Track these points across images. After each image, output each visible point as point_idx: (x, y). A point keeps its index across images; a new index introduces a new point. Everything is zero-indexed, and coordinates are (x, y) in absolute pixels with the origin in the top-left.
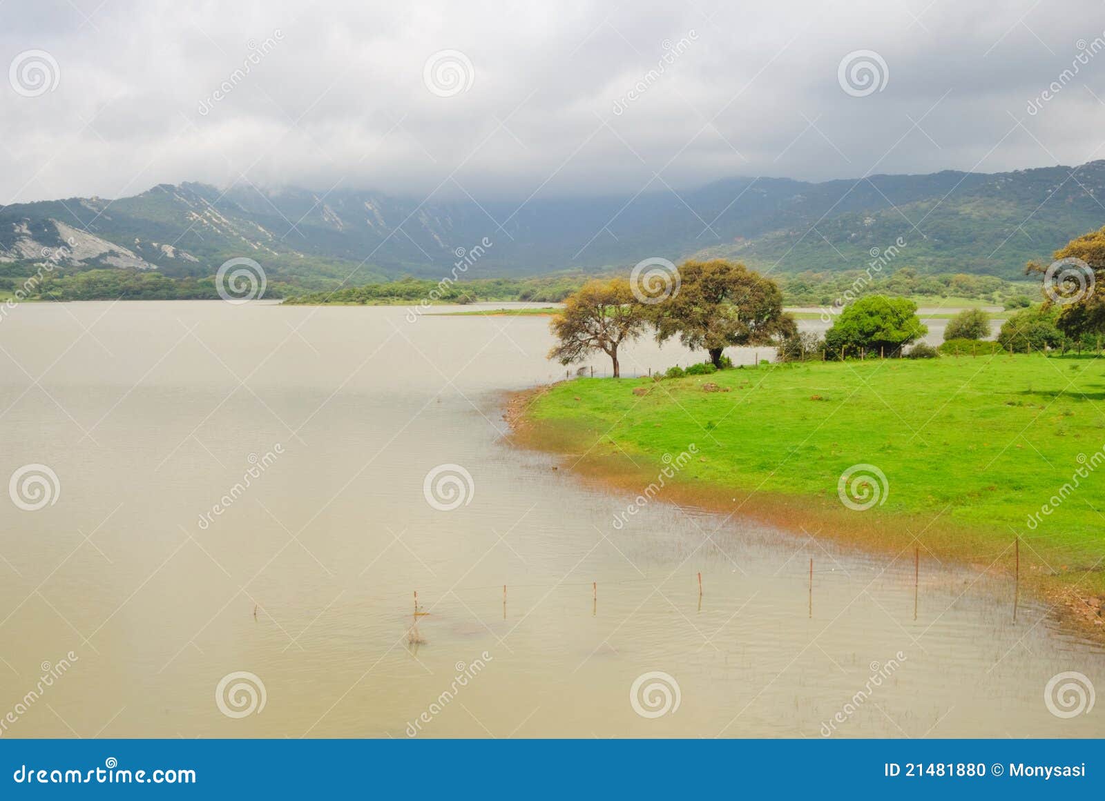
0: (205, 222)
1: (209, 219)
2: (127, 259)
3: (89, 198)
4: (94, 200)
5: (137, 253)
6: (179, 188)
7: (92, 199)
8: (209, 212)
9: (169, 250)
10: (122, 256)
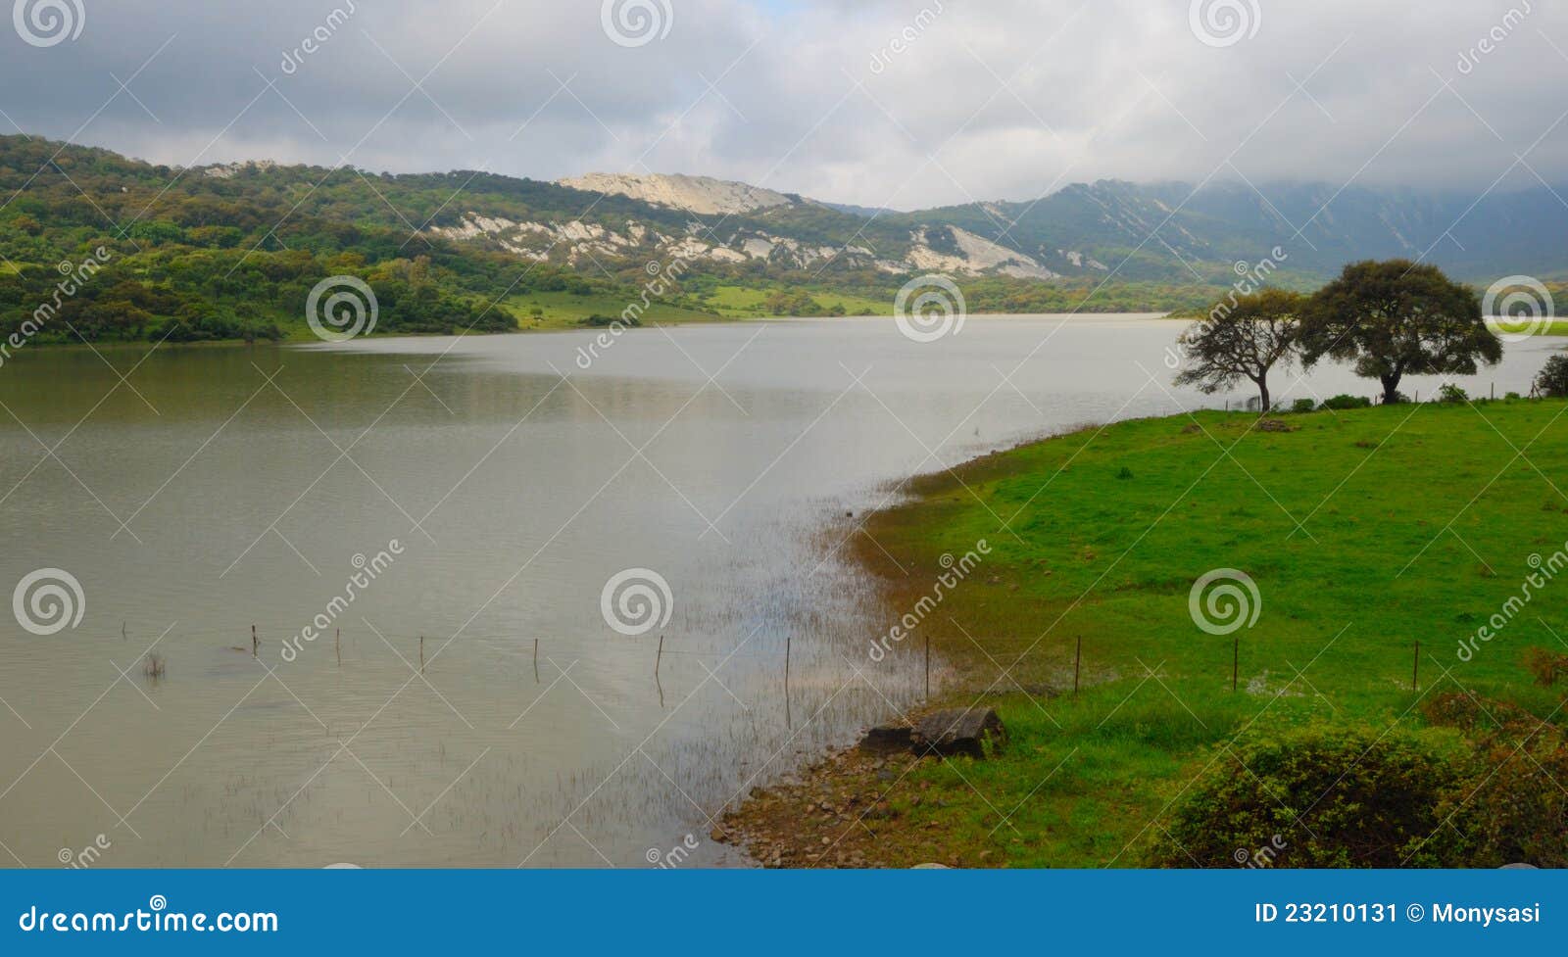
0: (1119, 224)
1: (1124, 222)
2: (1026, 269)
3: (993, 201)
4: (1000, 204)
5: (1040, 261)
6: (1093, 187)
7: (997, 202)
8: (1125, 213)
9: (1075, 258)
10: (1021, 264)
